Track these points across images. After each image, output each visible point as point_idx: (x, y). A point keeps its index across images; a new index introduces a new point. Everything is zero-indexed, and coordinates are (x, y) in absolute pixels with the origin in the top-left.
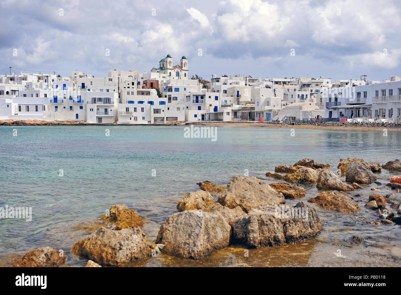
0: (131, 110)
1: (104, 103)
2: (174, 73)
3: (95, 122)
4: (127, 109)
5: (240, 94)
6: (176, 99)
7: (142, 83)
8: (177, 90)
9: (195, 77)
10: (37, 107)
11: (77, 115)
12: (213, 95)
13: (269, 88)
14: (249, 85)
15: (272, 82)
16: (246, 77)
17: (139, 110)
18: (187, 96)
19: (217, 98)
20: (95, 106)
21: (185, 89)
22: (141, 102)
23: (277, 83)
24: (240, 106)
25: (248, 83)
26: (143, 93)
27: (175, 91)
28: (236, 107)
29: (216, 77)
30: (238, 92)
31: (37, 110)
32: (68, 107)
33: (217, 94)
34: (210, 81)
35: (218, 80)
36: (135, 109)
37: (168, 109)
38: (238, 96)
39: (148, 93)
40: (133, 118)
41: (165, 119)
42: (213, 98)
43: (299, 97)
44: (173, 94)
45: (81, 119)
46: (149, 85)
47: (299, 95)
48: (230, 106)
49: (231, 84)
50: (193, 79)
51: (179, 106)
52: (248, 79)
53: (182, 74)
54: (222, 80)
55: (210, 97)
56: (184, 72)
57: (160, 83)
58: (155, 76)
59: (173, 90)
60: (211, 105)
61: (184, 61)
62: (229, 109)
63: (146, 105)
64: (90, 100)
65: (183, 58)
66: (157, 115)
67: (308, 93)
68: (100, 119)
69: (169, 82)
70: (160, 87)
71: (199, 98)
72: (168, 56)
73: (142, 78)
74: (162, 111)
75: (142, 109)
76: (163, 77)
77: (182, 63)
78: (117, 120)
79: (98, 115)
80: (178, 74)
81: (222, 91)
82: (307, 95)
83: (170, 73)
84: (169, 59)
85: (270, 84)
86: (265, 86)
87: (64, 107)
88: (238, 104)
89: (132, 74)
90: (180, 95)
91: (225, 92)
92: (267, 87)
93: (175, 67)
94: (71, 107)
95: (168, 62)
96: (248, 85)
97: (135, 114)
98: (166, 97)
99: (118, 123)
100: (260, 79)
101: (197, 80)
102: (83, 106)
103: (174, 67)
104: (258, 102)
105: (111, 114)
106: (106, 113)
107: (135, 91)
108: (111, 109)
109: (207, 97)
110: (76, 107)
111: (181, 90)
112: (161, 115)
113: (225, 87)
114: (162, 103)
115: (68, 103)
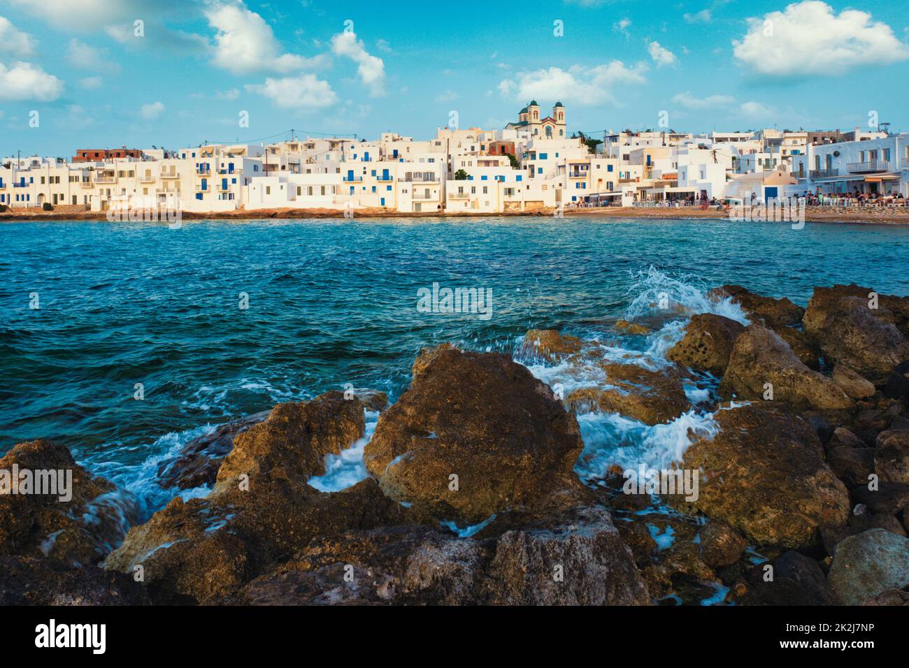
0: (467, 190)
1: (424, 181)
2: (542, 130)
3: (410, 211)
4: (461, 190)
5: (652, 160)
7: (487, 147)
8: (544, 156)
9: (577, 135)
10: (323, 188)
11: (383, 200)
12: (605, 163)
13: (706, 148)
14: (670, 145)
15: (712, 139)
16: (664, 133)
17: (479, 190)
18: (559, 167)
19: (610, 168)
20: (408, 185)
21: (557, 155)
22: (484, 178)
23: (719, 140)
24: (652, 180)
25: (667, 141)
26: (487, 163)
27: (541, 158)
28: (646, 183)
29: (611, 133)
30: (649, 157)
31: (323, 193)
32: (369, 188)
33: (611, 161)
34: (602, 140)
35: (614, 138)
36: (474, 190)
37: (528, 187)
38: (649, 163)
39: (496, 163)
40: (469, 204)
41: (523, 204)
42: (604, 168)
43: (760, 164)
44: (538, 163)
45: (388, 206)
46: (498, 150)
47: (760, 160)
48: (634, 181)
49: (637, 144)
50: (574, 137)
51: (546, 182)
52: (667, 135)
53: (555, 131)
54: (623, 138)
55: (598, 167)
56: (558, 128)
57: (516, 146)
58: (510, 136)
59: (538, 156)
60: (600, 180)
61: (559, 109)
62: (633, 187)
63: (491, 183)
64: (403, 176)
65: (559, 105)
66: (509, 198)
67: (778, 156)
68: (417, 205)
69: (531, 144)
70: (516, 152)
71: (579, 169)
72: (534, 103)
73: (489, 140)
74: (516, 191)
75: (485, 190)
76: (523, 137)
77: (555, 113)
79: (414, 200)
80: (549, 132)
81: (621, 157)
82: (775, 160)
83: (536, 130)
84: (533, 109)
85: (707, 142)
86: (697, 146)
87: (364, 188)
88: (650, 176)
89: (473, 133)
90: (548, 165)
91: (626, 157)
92: (702, 147)
93: (544, 121)
94: (374, 188)
95: (532, 112)
96: (667, 145)
97: (472, 197)
98: (525, 168)
99: (446, 211)
100: (691, 136)
101: (578, 140)
102: (392, 184)
103: (542, 120)
104: (684, 173)
105: (436, 197)
106: (427, 195)
107: (474, 159)
108: (435, 188)
109: (593, 166)
110: (382, 187)
111: (551, 156)
112: (516, 197)
113: (627, 150)
114: (519, 178)
115: (370, 181)
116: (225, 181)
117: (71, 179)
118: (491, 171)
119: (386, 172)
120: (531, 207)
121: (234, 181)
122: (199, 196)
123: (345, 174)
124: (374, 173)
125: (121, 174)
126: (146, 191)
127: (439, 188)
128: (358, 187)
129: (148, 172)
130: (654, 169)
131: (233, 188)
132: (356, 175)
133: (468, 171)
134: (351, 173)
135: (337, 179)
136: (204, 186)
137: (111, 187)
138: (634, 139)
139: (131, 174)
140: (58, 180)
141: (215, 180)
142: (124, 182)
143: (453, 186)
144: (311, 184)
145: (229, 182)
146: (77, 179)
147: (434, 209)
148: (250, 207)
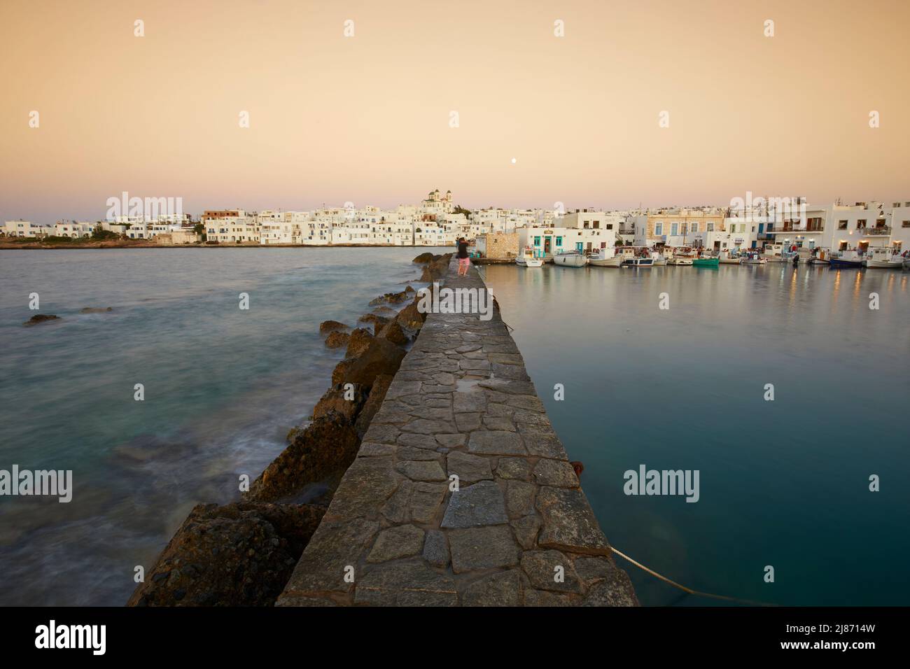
0: (423, 237)
1: (405, 232)
2: (441, 204)
3: (400, 244)
4: (421, 236)
6: (450, 228)
7: (423, 216)
8: (451, 222)
12: (476, 226)
17: (428, 237)
18: (458, 227)
19: (478, 229)
20: (399, 234)
21: (456, 222)
22: (427, 231)
26: (428, 225)
29: (475, 211)
32: (382, 235)
33: (478, 226)
36: (426, 236)
38: (492, 226)
39: (431, 225)
40: (424, 242)
41: (445, 242)
42: (475, 229)
44: (448, 225)
45: (391, 242)
46: (428, 218)
51: (453, 234)
53: (447, 205)
54: (481, 213)
56: (449, 203)
57: (436, 216)
58: (430, 210)
59: (448, 222)
64: (397, 231)
66: (440, 240)
68: (403, 242)
69: (443, 216)
71: (466, 229)
73: (420, 211)
74: (441, 237)
75: (430, 237)
76: (436, 210)
78: (414, 242)
79: (402, 240)
80: (444, 205)
83: (438, 204)
87: (380, 235)
89: (413, 208)
90: (453, 226)
91: (483, 223)
93: (442, 200)
94: (384, 235)
95: (437, 195)
97: (425, 239)
98: (442, 227)
99: (416, 244)
102: (392, 234)
105: (411, 239)
106: (407, 239)
107: (423, 223)
108: (410, 236)
109: (471, 228)
110: (388, 235)
111: (454, 222)
112: (442, 240)
113: (483, 220)
114: (441, 232)
115: (382, 232)
116: (321, 231)
117: (247, 230)
118: (429, 228)
119: (389, 228)
120: (448, 244)
121: (326, 231)
122: (310, 238)
123: (371, 228)
124: (384, 229)
125: (273, 228)
126: (285, 235)
127: (412, 236)
128: (377, 235)
129: (286, 227)
130: (494, 229)
131: (325, 235)
132: (377, 229)
133: (422, 229)
134: (374, 229)
135: (368, 231)
136: (312, 234)
137: (269, 234)
138: (485, 214)
139: (278, 228)
140: (241, 230)
141: (317, 231)
142: (275, 231)
143: (417, 235)
144: (355, 232)
145: (323, 232)
146: (250, 230)
147: (411, 244)
148: (334, 243)
